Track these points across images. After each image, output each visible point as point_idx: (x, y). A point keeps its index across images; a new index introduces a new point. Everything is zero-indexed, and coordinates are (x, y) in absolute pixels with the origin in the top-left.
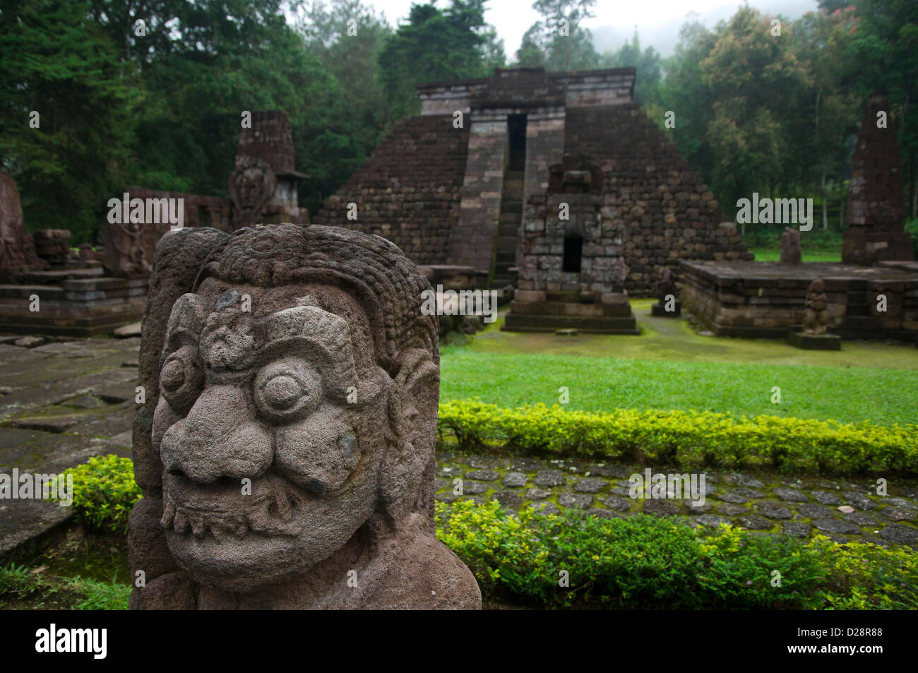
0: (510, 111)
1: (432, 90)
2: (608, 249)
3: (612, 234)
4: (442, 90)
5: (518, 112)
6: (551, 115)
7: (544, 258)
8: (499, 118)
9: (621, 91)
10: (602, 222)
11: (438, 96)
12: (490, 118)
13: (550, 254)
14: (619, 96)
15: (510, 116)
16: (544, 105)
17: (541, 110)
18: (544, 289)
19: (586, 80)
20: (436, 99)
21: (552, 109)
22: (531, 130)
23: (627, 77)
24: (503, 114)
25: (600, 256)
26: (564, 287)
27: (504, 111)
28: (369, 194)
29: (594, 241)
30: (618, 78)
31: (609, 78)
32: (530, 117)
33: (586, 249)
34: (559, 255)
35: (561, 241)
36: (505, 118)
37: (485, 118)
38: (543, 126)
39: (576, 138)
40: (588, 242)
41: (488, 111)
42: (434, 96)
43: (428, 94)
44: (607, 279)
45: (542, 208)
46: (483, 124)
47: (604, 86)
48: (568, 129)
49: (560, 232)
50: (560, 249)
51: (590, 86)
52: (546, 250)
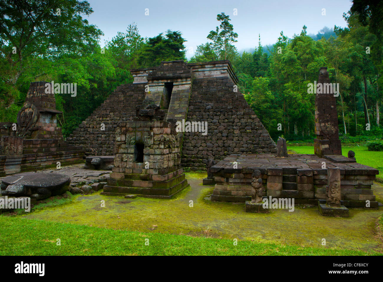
0: (166, 81)
1: (138, 72)
2: (156, 151)
3: (158, 142)
4: (142, 72)
5: (169, 81)
6: (184, 83)
7: (125, 155)
8: (161, 84)
9: (222, 71)
10: (154, 136)
11: (141, 75)
12: (157, 84)
13: (128, 153)
14: (222, 73)
15: (165, 83)
16: (181, 78)
17: (180, 80)
18: (124, 172)
19: (206, 66)
20: (139, 77)
21: (184, 80)
22: (175, 89)
23: (225, 65)
24: (162, 82)
25: (152, 155)
26: (134, 171)
27: (163, 81)
28: (99, 120)
29: (149, 147)
30: (221, 65)
31: (217, 65)
32: (174, 84)
33: (145, 151)
34: (132, 154)
35: (133, 146)
36: (164, 84)
37: (154, 85)
38: (181, 88)
39: (196, 93)
40: (146, 147)
41: (155, 81)
42: (139, 75)
43: (136, 74)
44: (157, 167)
45: (124, 129)
46: (153, 87)
47: (215, 69)
48: (193, 89)
49: (132, 141)
50: (132, 151)
51: (208, 69)
52: (126, 151)
